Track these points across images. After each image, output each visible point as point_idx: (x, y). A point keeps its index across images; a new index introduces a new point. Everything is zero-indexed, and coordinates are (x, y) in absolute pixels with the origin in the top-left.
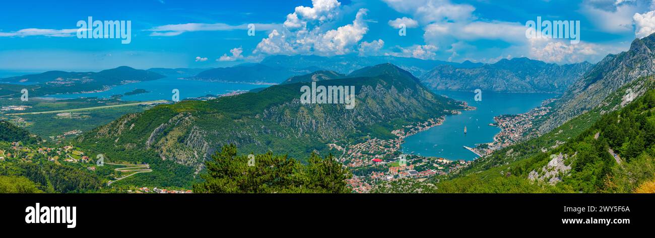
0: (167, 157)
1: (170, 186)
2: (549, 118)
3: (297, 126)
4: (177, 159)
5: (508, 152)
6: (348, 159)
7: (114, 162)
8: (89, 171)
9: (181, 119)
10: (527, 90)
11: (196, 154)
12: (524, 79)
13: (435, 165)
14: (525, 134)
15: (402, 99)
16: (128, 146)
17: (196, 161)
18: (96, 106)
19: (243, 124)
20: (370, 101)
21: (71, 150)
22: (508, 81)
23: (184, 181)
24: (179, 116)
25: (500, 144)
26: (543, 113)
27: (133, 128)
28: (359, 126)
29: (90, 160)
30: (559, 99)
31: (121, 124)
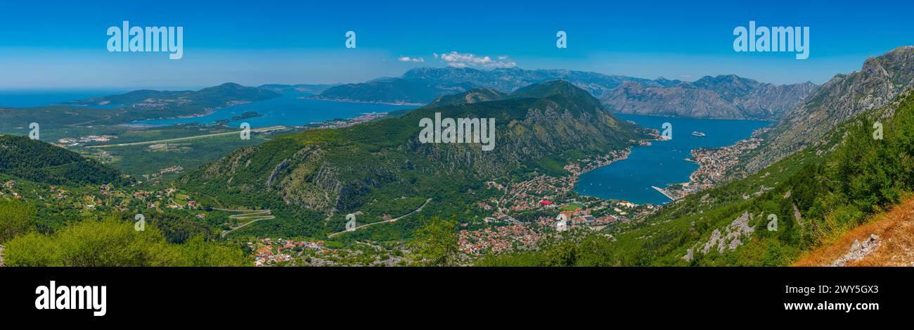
0: (292, 200)
1: (297, 236)
2: (759, 154)
3: (448, 159)
4: (303, 202)
5: (703, 198)
6: (510, 200)
7: (227, 207)
8: (198, 220)
9: (308, 154)
10: (735, 116)
11: (326, 196)
12: (731, 101)
13: (617, 210)
14: (728, 173)
15: (578, 126)
16: (244, 188)
17: (327, 205)
18: (197, 135)
19: (382, 159)
20: (538, 128)
21: (174, 193)
22: (710, 104)
23: (314, 229)
24: (305, 150)
25: (696, 185)
26: (753, 146)
27: (250, 165)
28: (525, 159)
29: (198, 205)
30: (774, 129)
31: (235, 160)
